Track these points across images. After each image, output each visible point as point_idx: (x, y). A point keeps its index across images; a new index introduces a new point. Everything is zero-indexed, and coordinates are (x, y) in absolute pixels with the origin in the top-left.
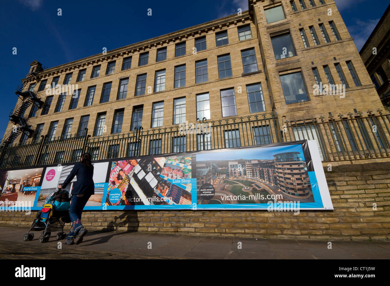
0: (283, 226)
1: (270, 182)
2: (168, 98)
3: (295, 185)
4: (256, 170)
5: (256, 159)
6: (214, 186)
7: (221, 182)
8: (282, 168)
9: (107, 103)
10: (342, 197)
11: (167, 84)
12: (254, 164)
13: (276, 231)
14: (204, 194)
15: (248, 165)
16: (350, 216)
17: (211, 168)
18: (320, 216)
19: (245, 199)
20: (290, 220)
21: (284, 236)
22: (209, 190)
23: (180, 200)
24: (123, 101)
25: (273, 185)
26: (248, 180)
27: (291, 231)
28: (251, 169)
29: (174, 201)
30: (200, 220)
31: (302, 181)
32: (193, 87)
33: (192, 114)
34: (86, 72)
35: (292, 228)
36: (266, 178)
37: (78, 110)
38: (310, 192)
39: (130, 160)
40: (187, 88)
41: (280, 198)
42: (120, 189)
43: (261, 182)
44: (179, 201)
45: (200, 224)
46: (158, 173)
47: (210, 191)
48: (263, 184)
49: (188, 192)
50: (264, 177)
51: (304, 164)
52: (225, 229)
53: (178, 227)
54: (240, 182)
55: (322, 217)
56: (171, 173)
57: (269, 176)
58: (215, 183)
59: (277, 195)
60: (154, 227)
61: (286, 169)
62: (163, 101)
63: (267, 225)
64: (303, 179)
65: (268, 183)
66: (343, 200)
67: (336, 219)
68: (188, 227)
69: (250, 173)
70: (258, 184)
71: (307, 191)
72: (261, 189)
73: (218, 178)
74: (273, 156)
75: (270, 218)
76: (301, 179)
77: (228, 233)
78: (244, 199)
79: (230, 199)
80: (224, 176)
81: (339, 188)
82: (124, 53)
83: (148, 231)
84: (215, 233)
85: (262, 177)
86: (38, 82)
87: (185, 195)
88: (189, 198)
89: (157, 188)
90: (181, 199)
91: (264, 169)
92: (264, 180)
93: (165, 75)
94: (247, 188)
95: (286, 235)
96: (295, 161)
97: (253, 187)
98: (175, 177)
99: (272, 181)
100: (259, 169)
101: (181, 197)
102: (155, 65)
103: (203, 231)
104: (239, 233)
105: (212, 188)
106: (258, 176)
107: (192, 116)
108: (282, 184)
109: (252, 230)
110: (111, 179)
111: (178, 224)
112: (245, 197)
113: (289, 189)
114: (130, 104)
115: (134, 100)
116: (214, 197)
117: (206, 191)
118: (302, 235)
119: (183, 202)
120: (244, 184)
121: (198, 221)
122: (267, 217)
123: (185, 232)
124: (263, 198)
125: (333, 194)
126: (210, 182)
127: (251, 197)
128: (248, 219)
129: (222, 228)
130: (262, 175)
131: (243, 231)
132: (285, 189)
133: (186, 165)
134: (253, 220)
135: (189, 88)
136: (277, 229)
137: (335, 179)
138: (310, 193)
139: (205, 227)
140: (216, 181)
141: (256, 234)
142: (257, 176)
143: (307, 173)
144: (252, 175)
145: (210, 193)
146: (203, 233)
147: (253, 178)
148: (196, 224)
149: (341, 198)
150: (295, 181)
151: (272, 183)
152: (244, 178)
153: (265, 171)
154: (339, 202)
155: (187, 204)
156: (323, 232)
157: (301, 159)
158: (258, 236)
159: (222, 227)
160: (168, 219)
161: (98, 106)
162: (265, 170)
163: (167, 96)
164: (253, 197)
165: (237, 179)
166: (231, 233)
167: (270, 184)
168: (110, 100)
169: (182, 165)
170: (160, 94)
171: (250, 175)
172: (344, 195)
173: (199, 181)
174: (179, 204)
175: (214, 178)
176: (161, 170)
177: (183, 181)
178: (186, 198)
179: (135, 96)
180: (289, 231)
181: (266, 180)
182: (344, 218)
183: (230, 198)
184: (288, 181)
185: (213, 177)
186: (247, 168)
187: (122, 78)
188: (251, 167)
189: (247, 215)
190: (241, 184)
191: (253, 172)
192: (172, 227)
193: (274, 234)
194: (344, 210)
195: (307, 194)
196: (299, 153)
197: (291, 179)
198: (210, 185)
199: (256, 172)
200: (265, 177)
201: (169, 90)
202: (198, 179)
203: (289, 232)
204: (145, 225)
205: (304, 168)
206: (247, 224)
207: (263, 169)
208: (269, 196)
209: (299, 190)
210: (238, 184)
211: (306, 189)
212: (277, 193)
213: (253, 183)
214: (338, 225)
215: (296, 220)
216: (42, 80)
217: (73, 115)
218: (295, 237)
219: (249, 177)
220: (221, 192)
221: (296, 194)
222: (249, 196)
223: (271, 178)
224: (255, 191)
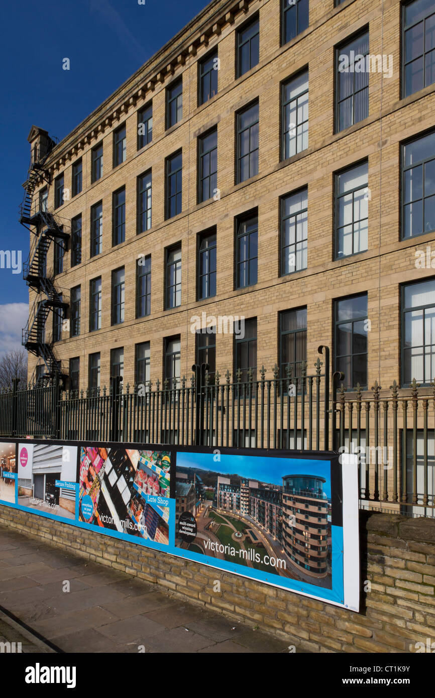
0: (284, 617)
1: (271, 531)
2: (317, 175)
3: (307, 549)
4: (254, 503)
5: (257, 479)
6: (196, 520)
7: (206, 514)
8: (293, 508)
9: (179, 216)
10: (390, 590)
11: (314, 123)
12: (252, 490)
13: (274, 622)
14: (184, 530)
15: (243, 489)
16: (392, 632)
17: (194, 484)
18: (343, 616)
19: (234, 555)
20: (296, 609)
21: (284, 634)
22: (190, 525)
23: (156, 535)
24: (211, 206)
25: (275, 539)
26: (241, 520)
27: (295, 629)
28: (247, 499)
29: (149, 534)
30: (182, 573)
31: (320, 542)
32: (391, 117)
33: (385, 220)
34: (127, 134)
35: (297, 625)
36: (267, 521)
37: (128, 246)
38: (328, 568)
39: (100, 448)
40: (373, 126)
41: (281, 567)
42: (91, 497)
43: (259, 529)
44: (154, 535)
45: (182, 580)
46: (131, 480)
47: (191, 527)
48: (262, 533)
49: (164, 522)
50: (264, 519)
51: (329, 506)
52: (211, 597)
53: (157, 577)
54: (230, 521)
55: (345, 620)
56: (146, 483)
57: (271, 518)
58: (198, 515)
59: (278, 560)
60: (131, 567)
61: (299, 511)
62: (304, 188)
63: (264, 608)
64: (321, 539)
65: (268, 532)
66: (389, 597)
67: (367, 630)
68: (168, 580)
69: (245, 507)
70: (253, 531)
71: (323, 565)
72: (257, 541)
73: (203, 507)
74: (283, 478)
75: (269, 596)
76: (319, 536)
77: (214, 605)
78: (233, 553)
79: (215, 550)
80: (210, 504)
81: (388, 571)
82: (197, 44)
83: (125, 572)
84: (198, 599)
85: (261, 519)
86: (50, 183)
87: (161, 526)
88: (165, 532)
89: (130, 506)
90: (157, 532)
91: (266, 502)
92: (264, 525)
93: (306, 92)
94: (239, 535)
95: (288, 633)
96: (315, 497)
97: (247, 535)
98: (150, 490)
99: (274, 531)
100: (259, 501)
101: (157, 528)
102: (277, 60)
103: (184, 592)
104: (227, 609)
105: (193, 523)
106: (257, 516)
107: (385, 225)
108: (288, 539)
109: (244, 610)
110: (82, 478)
111: (157, 572)
112: (234, 551)
113: (297, 553)
114: (226, 212)
115: (235, 198)
116: (195, 540)
117: (187, 526)
118: (310, 640)
119: (159, 538)
120: (235, 526)
121: (180, 574)
122: (266, 595)
123: (165, 586)
124: (258, 560)
125: (375, 580)
126: (192, 511)
127: (242, 552)
128: (240, 590)
129: (207, 594)
130: (262, 515)
131: (232, 608)
132: (291, 552)
133: (163, 471)
134: (246, 593)
135: (377, 123)
136: (276, 619)
137: (386, 550)
138: (328, 571)
139: (187, 586)
140: (200, 512)
141: (249, 618)
142: (254, 516)
143: (331, 527)
144: (247, 512)
145: (190, 531)
146: (184, 594)
147: (248, 518)
148: (177, 578)
149: (386, 594)
150: (308, 540)
151: (274, 534)
152: (236, 513)
153: (266, 507)
154: (380, 600)
155: (163, 543)
156: (342, 646)
157: (324, 494)
158: (250, 622)
159: (207, 592)
160: (146, 559)
161: (162, 230)
162: (267, 504)
163: (315, 169)
164: (245, 553)
165: (227, 515)
166: (217, 607)
167: (271, 536)
168: (184, 208)
169: (158, 470)
170: (298, 163)
171: (245, 511)
172: (393, 589)
173: (178, 505)
174: (155, 540)
175: (197, 504)
176: (134, 474)
177: (160, 500)
178: (163, 532)
179: (235, 184)
180: (293, 627)
181: (266, 526)
182: (381, 633)
183: (215, 546)
184: (298, 536)
185: (197, 502)
186: (242, 494)
187: (202, 131)
188: (247, 495)
189: (239, 583)
190: (231, 526)
191: (249, 505)
192: (151, 574)
193: (273, 627)
194: (385, 618)
195: (324, 570)
196: (324, 481)
197: (304, 533)
198: (191, 515)
199: (254, 507)
200: (266, 519)
201: (318, 146)
202: (177, 501)
203: (292, 630)
204: (123, 561)
205: (327, 514)
206: (238, 598)
207: (263, 503)
208: (266, 558)
209: (313, 558)
210: (228, 524)
211: (322, 560)
212: (279, 556)
213: (248, 527)
214: (367, 643)
215: (305, 613)
216: (55, 176)
217: (123, 259)
218: (299, 640)
219: (243, 513)
220: (204, 534)
221: (306, 566)
222: (240, 551)
223: (274, 524)
224: (248, 544)
